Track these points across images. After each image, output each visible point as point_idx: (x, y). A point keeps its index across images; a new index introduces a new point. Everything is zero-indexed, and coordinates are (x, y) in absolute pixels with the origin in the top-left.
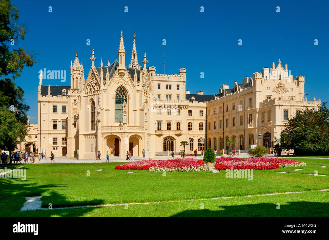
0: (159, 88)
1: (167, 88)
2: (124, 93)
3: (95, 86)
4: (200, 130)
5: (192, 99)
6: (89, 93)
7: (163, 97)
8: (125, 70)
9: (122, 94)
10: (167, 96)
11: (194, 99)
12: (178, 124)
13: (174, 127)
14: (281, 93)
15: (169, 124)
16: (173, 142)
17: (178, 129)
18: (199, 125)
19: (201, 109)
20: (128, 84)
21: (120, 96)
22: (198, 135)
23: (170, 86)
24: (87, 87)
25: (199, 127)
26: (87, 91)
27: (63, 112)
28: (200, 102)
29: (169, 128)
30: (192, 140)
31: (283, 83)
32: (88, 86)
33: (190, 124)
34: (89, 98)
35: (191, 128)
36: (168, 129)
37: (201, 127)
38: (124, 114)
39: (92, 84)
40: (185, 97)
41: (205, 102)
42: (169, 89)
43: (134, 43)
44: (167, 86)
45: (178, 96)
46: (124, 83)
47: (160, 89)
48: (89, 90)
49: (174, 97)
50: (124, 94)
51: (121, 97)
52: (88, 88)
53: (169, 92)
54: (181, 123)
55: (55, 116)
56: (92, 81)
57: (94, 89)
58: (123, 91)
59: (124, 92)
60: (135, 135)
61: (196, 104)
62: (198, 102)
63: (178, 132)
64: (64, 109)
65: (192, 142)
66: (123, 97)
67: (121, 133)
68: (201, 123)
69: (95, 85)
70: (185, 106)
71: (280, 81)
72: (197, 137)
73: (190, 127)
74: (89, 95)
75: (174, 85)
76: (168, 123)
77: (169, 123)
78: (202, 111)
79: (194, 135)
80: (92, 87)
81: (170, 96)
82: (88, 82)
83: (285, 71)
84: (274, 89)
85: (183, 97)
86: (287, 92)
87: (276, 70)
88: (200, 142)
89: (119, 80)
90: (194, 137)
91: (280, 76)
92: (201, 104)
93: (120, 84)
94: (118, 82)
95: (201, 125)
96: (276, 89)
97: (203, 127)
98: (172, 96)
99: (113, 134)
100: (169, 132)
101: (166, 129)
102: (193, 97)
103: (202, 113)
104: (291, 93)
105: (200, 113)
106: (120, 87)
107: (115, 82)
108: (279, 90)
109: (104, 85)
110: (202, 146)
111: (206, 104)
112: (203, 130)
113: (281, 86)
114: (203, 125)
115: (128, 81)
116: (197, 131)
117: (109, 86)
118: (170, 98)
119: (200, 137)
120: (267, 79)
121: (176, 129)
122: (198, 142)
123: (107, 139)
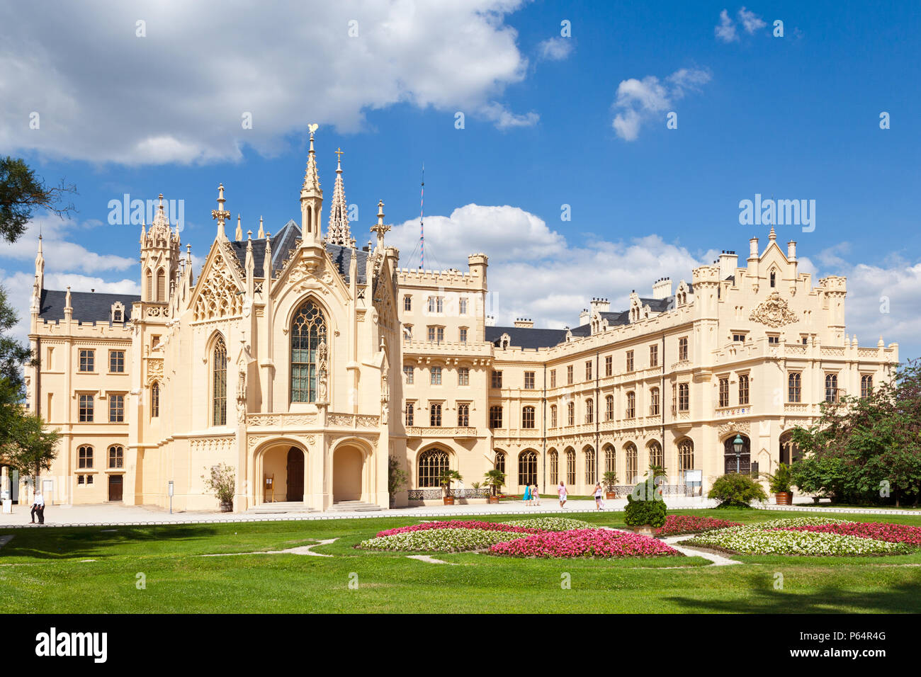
1: (431, 309)
2: (318, 318)
3: (228, 296)
4: (524, 426)
5: (503, 339)
6: (207, 315)
7: (420, 332)
8: (322, 250)
9: (313, 319)
10: (431, 328)
11: (509, 339)
12: (463, 410)
13: (449, 417)
14: (776, 324)
15: (437, 410)
16: (447, 459)
17: (463, 421)
18: (524, 414)
19: (530, 369)
20: (332, 292)
21: (305, 327)
22: (518, 442)
23: (440, 303)
24: (202, 296)
25: (524, 418)
26: (200, 310)
27: (113, 369)
28: (525, 350)
29: (436, 420)
30: (501, 454)
31: (781, 296)
32: (205, 293)
33: (496, 410)
34: (208, 331)
35: (501, 422)
36: (433, 424)
37: (528, 418)
38: (321, 380)
39: (220, 291)
40: (481, 334)
41: (539, 349)
42: (438, 311)
43: (339, 176)
44: (431, 302)
45: (463, 331)
46: (319, 289)
47: (409, 309)
48: (208, 308)
49: (451, 334)
50: (319, 321)
51: (309, 330)
52: (204, 300)
53: (435, 318)
54: (471, 407)
55: (86, 382)
56: (218, 279)
57: (225, 303)
58: (315, 312)
59: (318, 314)
60: (353, 440)
61: (515, 353)
62: (520, 348)
63: (464, 433)
64: (117, 362)
65: (503, 460)
66: (314, 328)
67: (309, 434)
68: (529, 407)
69: (227, 291)
70: (483, 360)
71: (773, 290)
72: (519, 446)
74: (207, 320)
75: (452, 301)
76: (433, 407)
77: (436, 407)
78: (533, 374)
79: (507, 442)
80: (217, 297)
81: (441, 329)
82: (206, 284)
83: (790, 263)
84: (756, 312)
85: (476, 334)
86: (795, 321)
87: (761, 258)
88: (525, 460)
89: (303, 280)
90: (509, 446)
91: (773, 277)
92: (530, 355)
93: (307, 291)
94: (302, 284)
95: (529, 414)
96: (762, 313)
97: (533, 418)
98: (445, 330)
99: (285, 436)
100: (436, 432)
101: (429, 425)
102: (505, 335)
103: (532, 381)
104: (806, 325)
105: (526, 380)
106: (305, 301)
107: (292, 284)
108: (771, 316)
109: (257, 293)
110: (530, 472)
111: (544, 354)
112: (533, 427)
113: (776, 306)
114: (533, 415)
115: (330, 284)
116: (518, 431)
117: (273, 295)
118: (441, 337)
119: (525, 445)
120: (734, 285)
121: (456, 424)
122: (520, 459)
123: (263, 453)
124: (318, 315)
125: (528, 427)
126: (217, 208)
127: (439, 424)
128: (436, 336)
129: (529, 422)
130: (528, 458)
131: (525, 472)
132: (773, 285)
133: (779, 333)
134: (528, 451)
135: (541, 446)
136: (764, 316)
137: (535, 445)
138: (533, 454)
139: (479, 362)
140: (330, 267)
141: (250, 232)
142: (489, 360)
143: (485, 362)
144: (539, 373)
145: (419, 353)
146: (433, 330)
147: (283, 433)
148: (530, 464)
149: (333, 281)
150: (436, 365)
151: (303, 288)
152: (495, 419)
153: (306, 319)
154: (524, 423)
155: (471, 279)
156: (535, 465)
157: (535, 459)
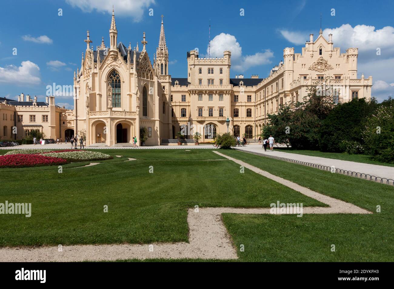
0: (200, 73)
1: (209, 73)
4: (247, 116)
5: (240, 83)
7: (205, 82)
8: (117, 52)
9: (116, 77)
10: (209, 80)
11: (243, 83)
12: (221, 110)
13: (216, 113)
14: (321, 71)
15: (211, 110)
16: (216, 129)
17: (221, 115)
18: (247, 112)
19: (249, 94)
20: (121, 67)
21: (113, 80)
22: (245, 122)
23: (212, 70)
24: (85, 71)
25: (247, 113)
28: (247, 87)
29: (211, 115)
30: (238, 127)
31: (324, 58)
33: (236, 110)
35: (238, 115)
36: (210, 116)
37: (249, 113)
40: (228, 81)
41: (253, 86)
42: (212, 73)
44: (209, 70)
45: (221, 81)
46: (117, 66)
48: (86, 74)
49: (217, 82)
50: (118, 78)
51: (115, 81)
53: (211, 76)
54: (224, 109)
56: (87, 64)
58: (116, 74)
60: (125, 121)
61: (243, 88)
62: (245, 86)
63: (221, 119)
65: (239, 129)
67: (106, 119)
68: (249, 109)
71: (320, 56)
72: (245, 124)
73: (236, 113)
74: (86, 79)
75: (217, 69)
78: (250, 96)
79: (240, 122)
81: (213, 80)
83: (329, 44)
84: (312, 66)
85: (226, 81)
86: (331, 69)
87: (314, 42)
88: (248, 129)
89: (111, 63)
90: (241, 124)
91: (321, 50)
92: (249, 88)
93: (113, 67)
94: (110, 65)
95: (249, 112)
96: (314, 67)
97: (251, 113)
98: (214, 80)
99: (100, 119)
100: (211, 119)
101: (208, 116)
102: (241, 81)
103: (250, 99)
104: (337, 71)
105: (248, 99)
106: (112, 71)
107: (107, 65)
108: (319, 67)
109: (95, 69)
110: (250, 134)
111: (255, 88)
112: (251, 116)
113: (322, 63)
114: (251, 112)
115: (120, 64)
116: (245, 118)
117: (100, 69)
118: (213, 83)
119: (247, 124)
120: (301, 55)
121: (218, 116)
122: (246, 129)
123: (96, 124)
124: (117, 76)
125: (249, 116)
126: (87, 39)
127: (212, 116)
128: (211, 83)
129: (249, 115)
130: (249, 128)
131: (248, 133)
132: (321, 54)
133: (324, 75)
134: (249, 126)
135: (254, 124)
136: (315, 68)
137: (252, 124)
138: (251, 127)
139: (226, 92)
140: (120, 58)
141: (92, 46)
142: (230, 91)
143: (229, 92)
144: (253, 95)
145: (204, 89)
146: (210, 81)
147: (99, 118)
148: (250, 131)
149: (121, 63)
150: (211, 93)
151: (111, 66)
152: (235, 113)
153: (113, 77)
154: (247, 115)
155: (224, 61)
156: (252, 131)
157: (252, 129)
